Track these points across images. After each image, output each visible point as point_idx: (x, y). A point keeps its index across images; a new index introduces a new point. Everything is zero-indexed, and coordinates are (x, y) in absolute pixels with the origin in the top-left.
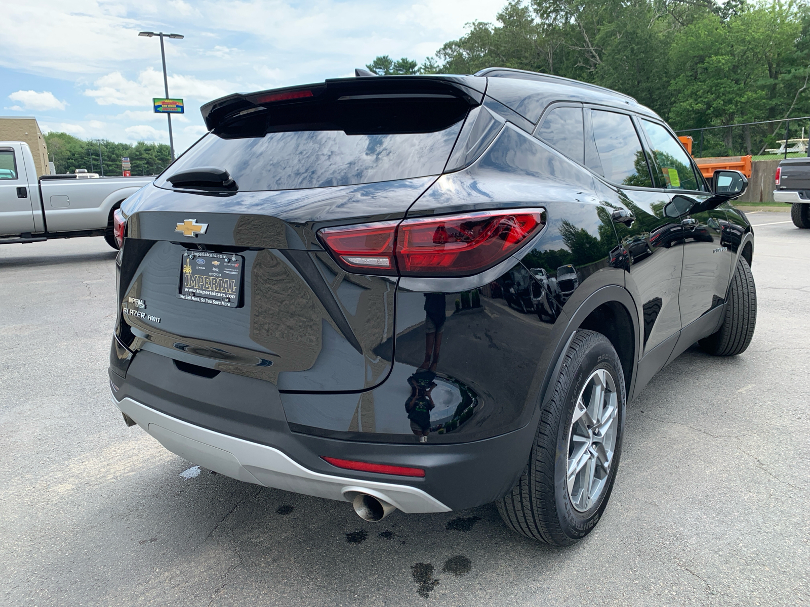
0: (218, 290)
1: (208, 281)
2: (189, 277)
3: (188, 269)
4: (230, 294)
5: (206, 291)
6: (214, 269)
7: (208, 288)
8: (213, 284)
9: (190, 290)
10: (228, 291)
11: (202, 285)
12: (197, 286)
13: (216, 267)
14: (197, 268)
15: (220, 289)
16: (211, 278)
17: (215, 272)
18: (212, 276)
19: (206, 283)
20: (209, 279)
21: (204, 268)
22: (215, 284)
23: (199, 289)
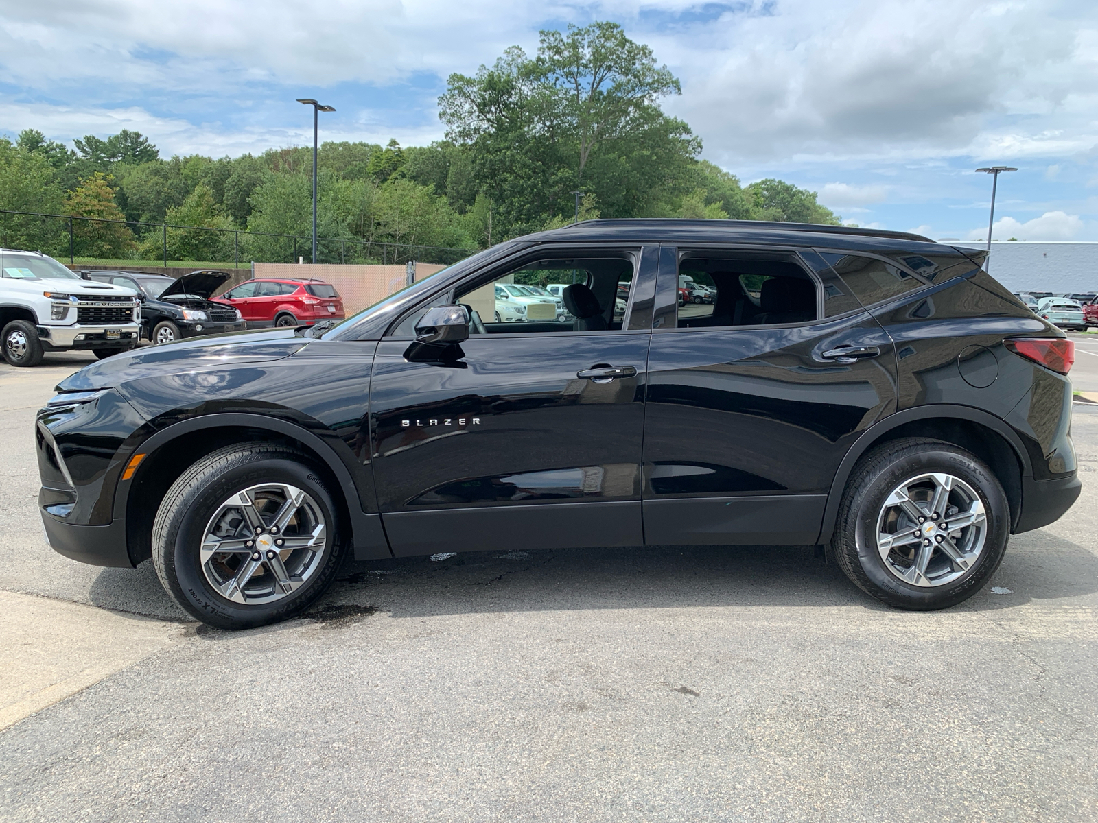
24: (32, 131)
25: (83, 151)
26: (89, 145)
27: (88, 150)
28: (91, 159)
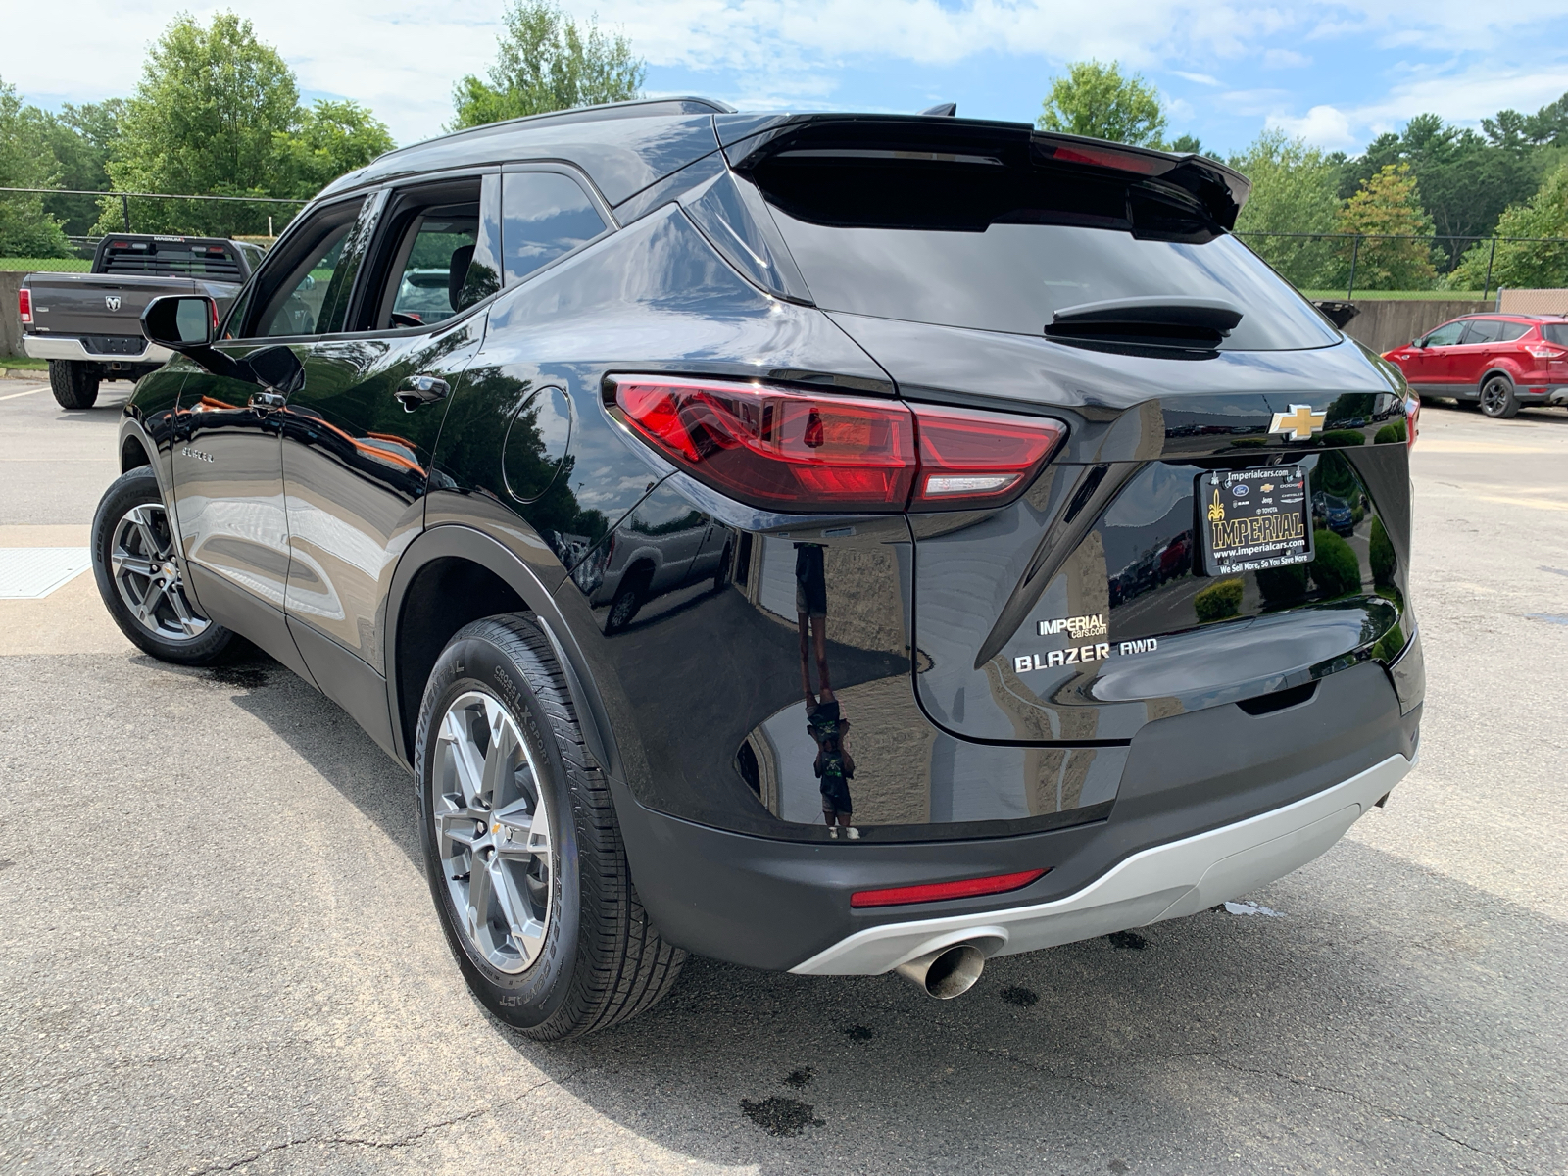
0: (1275, 539)
1: (1256, 526)
2: (1220, 527)
3: (1216, 511)
4: (1293, 540)
5: (1254, 546)
6: (1265, 501)
7: (1258, 539)
8: (1266, 529)
9: (1225, 554)
10: (1290, 535)
11: (1246, 537)
12: (1237, 541)
13: (1267, 495)
14: (1235, 505)
15: (1277, 537)
16: (1260, 519)
17: (1267, 505)
18: (1262, 514)
19: (1253, 530)
20: (1257, 521)
21: (1247, 503)
22: (1268, 528)
23: (1242, 547)
24: (1426, 115)
25: (1493, 134)
26: (1502, 125)
27: (1500, 132)
28: (1501, 145)
